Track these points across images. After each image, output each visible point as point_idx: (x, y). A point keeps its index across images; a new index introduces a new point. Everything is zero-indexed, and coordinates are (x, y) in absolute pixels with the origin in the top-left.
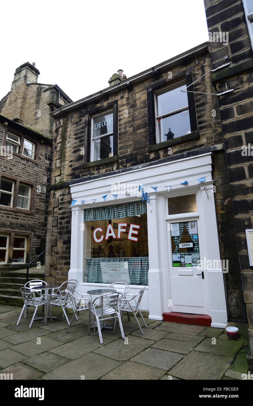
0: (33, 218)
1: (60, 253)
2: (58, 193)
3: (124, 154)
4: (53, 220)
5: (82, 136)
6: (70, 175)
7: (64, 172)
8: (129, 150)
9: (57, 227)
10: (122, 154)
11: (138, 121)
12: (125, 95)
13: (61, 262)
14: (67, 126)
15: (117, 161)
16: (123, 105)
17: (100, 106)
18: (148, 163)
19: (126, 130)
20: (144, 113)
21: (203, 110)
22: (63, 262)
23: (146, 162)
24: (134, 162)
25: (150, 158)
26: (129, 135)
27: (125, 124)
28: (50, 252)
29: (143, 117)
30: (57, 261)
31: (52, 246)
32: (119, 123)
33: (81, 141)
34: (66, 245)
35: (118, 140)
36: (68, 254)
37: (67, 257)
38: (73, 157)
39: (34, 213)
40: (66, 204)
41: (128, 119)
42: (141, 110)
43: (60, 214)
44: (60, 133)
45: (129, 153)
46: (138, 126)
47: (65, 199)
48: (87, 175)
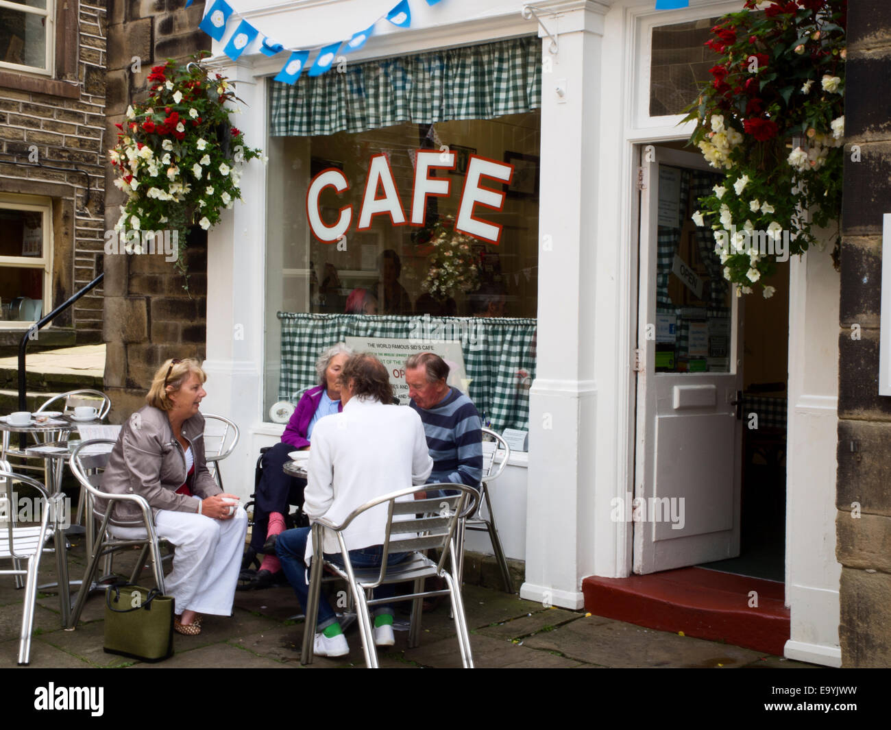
0: (78, 116)
1: (166, 287)
13: (171, 328)
22: (177, 326)
28: (125, 282)
30: (153, 321)
36: (197, 292)
37: (192, 303)
39: (78, 89)
47: (180, 27)
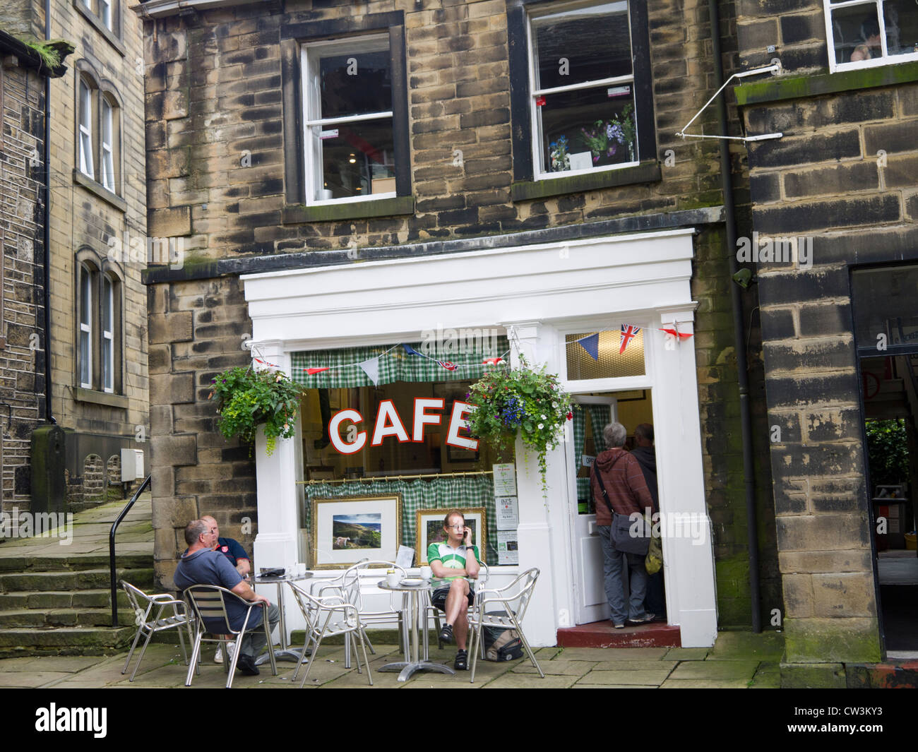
1: (212, 488)
2: (188, 296)
3: (434, 195)
4: (174, 385)
6: (233, 238)
7: (207, 225)
8: (449, 187)
9: (191, 406)
10: (425, 195)
11: (478, 99)
12: (429, 1)
14: (206, 63)
15: (411, 216)
16: (423, 34)
17: (338, 17)
18: (512, 235)
19: (439, 118)
20: (498, 74)
21: (674, 104)
22: (224, 514)
23: (507, 229)
24: (468, 225)
25: (518, 218)
26: (450, 137)
27: (435, 100)
28: (173, 486)
31: (177, 467)
32: (411, 92)
33: (268, 128)
34: (235, 463)
36: (243, 490)
37: (239, 498)
38: (241, 178)
40: (225, 332)
41: (442, 84)
42: (486, 62)
43: (200, 364)
44: (175, 83)
45: (448, 196)
46: (476, 113)
47: (218, 318)
48: (302, 246)
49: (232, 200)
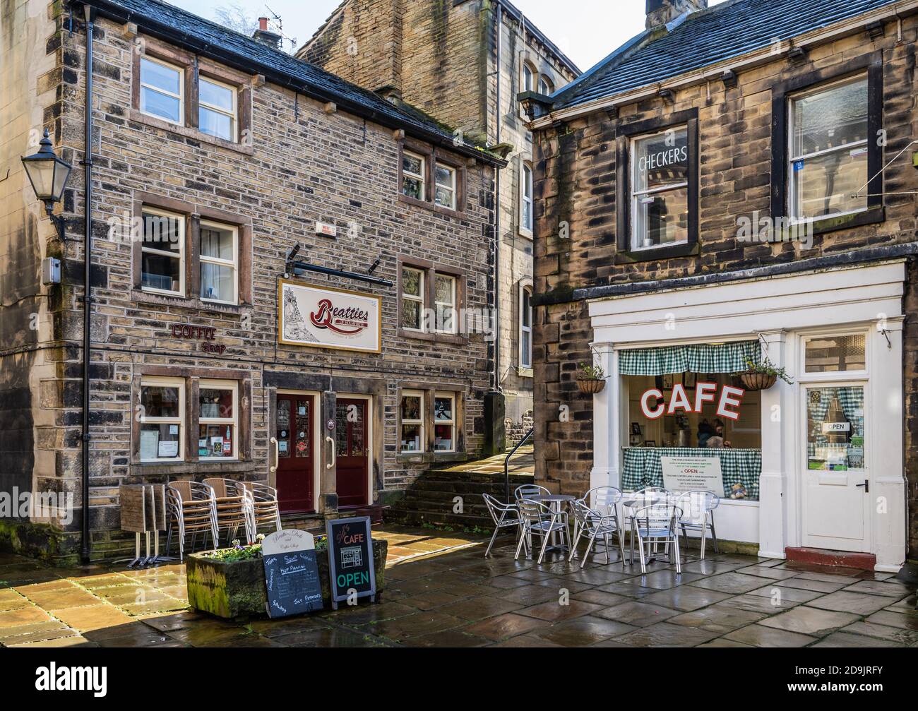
1: (568, 436)
2: (557, 313)
3: (714, 240)
4: (547, 370)
5: (611, 189)
6: (584, 275)
7: (569, 266)
8: (724, 233)
9: (557, 384)
10: (708, 241)
11: (748, 168)
12: (716, 98)
13: (572, 454)
14: (570, 157)
15: (698, 256)
16: (712, 123)
17: (654, 117)
18: (766, 268)
19: (719, 184)
20: (763, 148)
21: (900, 160)
22: (575, 453)
23: (764, 263)
24: (736, 261)
25: (773, 254)
26: (727, 198)
27: (717, 171)
28: (545, 434)
29: (760, 159)
30: (562, 451)
31: (548, 422)
32: (701, 166)
33: (608, 199)
34: (583, 421)
35: (700, 207)
36: (586, 439)
37: (585, 443)
38: (589, 234)
39: (467, 340)
40: (578, 337)
41: (723, 159)
42: (755, 140)
43: (562, 358)
44: (550, 173)
45: (723, 241)
46: (746, 179)
47: (574, 328)
48: (626, 279)
49: (584, 250)
